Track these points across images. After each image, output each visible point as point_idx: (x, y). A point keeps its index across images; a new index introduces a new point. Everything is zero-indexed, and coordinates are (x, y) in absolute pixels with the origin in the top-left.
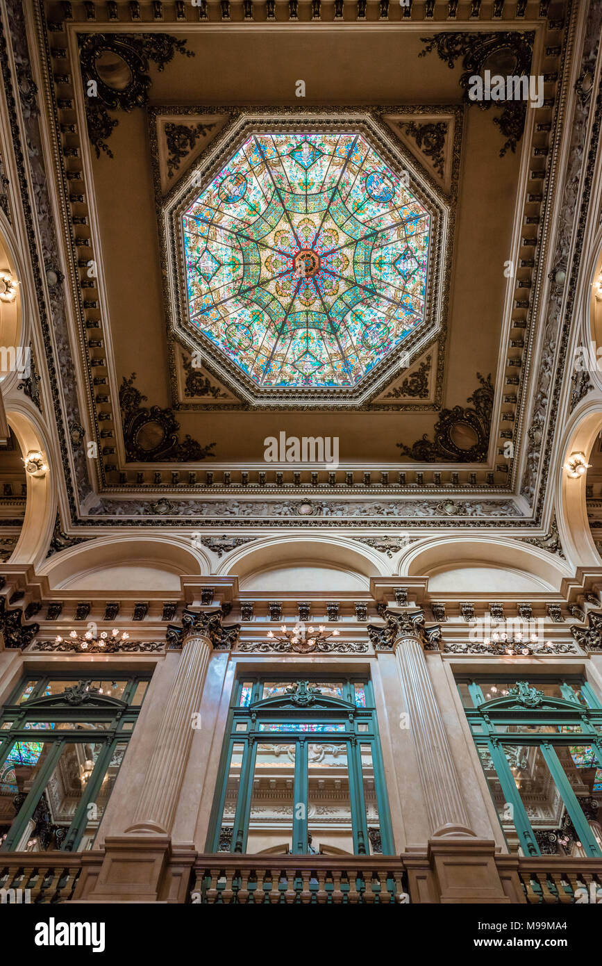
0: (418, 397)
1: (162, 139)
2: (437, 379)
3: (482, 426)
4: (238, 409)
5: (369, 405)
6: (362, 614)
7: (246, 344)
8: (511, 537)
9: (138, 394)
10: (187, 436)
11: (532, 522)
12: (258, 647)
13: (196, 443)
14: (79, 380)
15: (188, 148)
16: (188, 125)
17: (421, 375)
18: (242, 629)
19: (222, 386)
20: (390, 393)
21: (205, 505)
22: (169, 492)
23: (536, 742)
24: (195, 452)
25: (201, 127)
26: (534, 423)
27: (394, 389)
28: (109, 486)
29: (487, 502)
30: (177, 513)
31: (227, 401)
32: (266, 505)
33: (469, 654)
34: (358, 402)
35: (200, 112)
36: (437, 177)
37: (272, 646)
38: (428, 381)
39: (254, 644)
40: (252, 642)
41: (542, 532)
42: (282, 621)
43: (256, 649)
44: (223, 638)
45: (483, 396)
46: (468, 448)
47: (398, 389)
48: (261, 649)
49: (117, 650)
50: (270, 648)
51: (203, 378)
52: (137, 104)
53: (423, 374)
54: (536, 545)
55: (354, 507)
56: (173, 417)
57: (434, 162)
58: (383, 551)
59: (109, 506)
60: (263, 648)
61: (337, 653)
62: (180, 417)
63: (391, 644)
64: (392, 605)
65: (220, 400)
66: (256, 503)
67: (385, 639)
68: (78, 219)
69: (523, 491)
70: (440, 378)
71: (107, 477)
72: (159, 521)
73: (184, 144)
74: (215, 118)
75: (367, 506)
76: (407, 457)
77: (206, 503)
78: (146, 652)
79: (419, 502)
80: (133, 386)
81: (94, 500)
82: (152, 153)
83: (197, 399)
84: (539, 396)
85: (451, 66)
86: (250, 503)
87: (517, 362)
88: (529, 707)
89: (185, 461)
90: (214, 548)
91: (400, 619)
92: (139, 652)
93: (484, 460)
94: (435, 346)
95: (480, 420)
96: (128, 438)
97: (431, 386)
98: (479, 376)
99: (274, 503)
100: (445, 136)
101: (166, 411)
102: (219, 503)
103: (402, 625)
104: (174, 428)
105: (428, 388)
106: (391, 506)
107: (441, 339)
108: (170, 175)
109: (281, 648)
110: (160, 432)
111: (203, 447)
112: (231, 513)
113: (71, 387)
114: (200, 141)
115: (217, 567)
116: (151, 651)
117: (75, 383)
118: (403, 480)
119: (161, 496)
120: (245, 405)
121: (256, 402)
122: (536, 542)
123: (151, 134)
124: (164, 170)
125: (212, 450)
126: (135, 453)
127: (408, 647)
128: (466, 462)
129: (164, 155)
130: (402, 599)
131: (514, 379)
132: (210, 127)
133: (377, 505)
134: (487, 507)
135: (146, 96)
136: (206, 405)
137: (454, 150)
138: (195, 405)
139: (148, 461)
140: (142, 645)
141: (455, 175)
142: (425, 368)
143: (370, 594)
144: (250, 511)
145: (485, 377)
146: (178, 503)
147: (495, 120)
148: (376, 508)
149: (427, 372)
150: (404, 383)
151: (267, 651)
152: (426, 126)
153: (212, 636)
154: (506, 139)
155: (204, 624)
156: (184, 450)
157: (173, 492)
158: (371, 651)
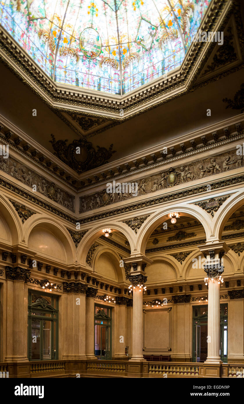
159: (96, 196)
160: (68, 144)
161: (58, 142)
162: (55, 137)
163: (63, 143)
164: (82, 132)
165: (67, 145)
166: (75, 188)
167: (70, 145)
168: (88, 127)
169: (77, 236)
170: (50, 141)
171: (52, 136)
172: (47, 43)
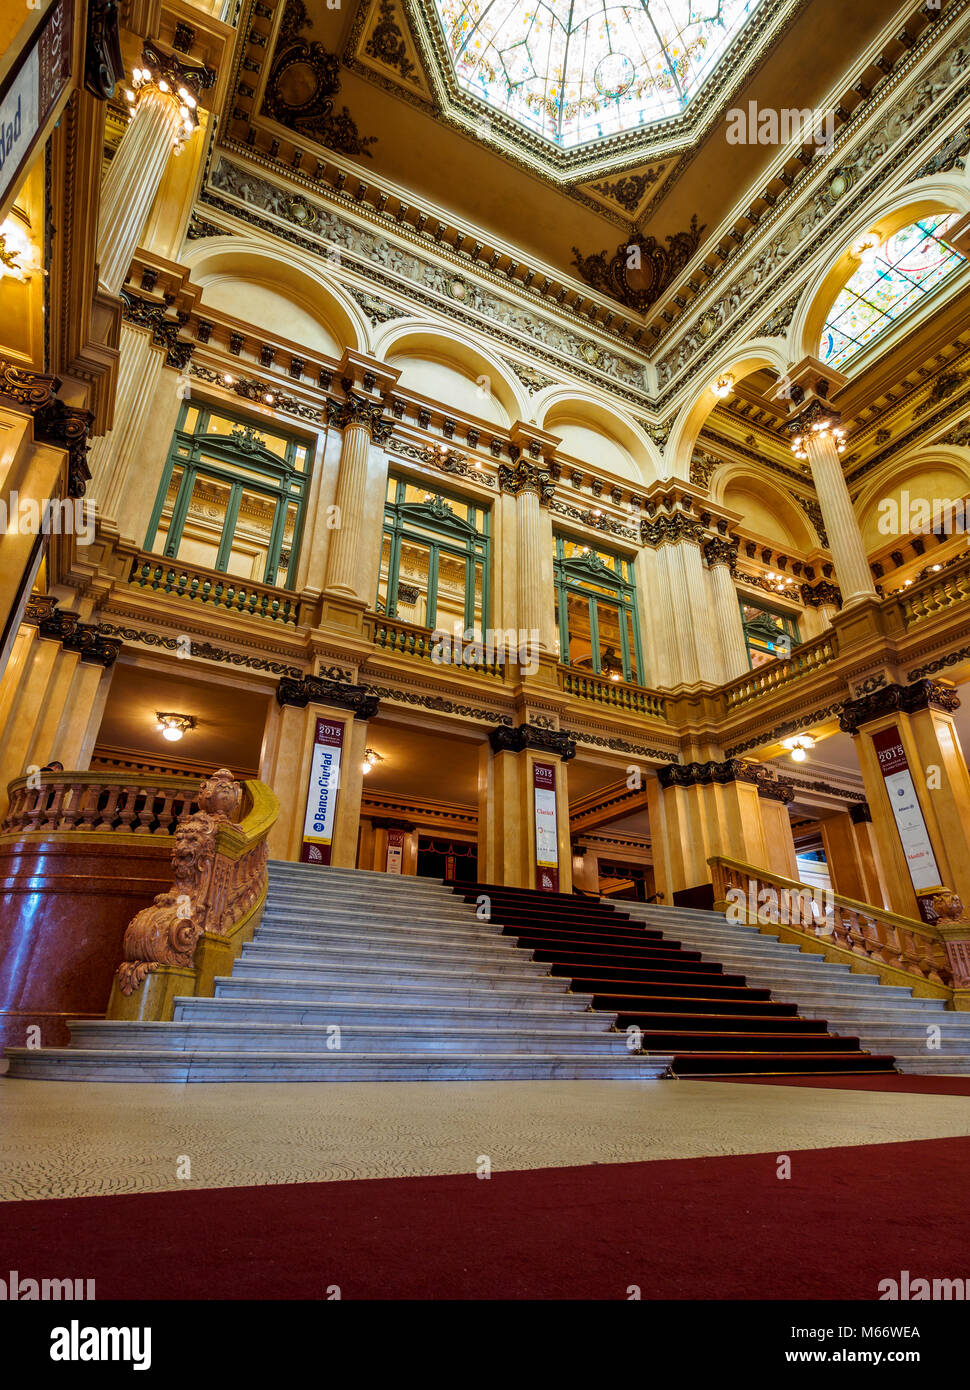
0: (623, 206)
2: (655, 198)
3: (664, 274)
5: (571, 189)
6: (496, 450)
8: (631, 414)
11: (653, 406)
12: (406, 449)
17: (641, 183)
18: (396, 427)
20: (599, 185)
23: (588, 594)
26: (711, 310)
27: (606, 184)
29: (625, 360)
33: (566, 516)
34: (563, 177)
37: (418, 453)
38: (645, 194)
41: (657, 419)
44: (379, 431)
45: (683, 244)
46: (636, 289)
47: (610, 185)
53: (645, 183)
54: (647, 432)
55: (505, 308)
58: (526, 385)
60: (411, 452)
61: (470, 480)
63: (516, 489)
64: (526, 453)
67: (511, 482)
69: (659, 364)
70: (658, 199)
75: (518, 313)
76: (575, 268)
79: (567, 332)
84: (734, 288)
87: (737, 238)
88: (592, 570)
90: (369, 312)
91: (531, 472)
93: (644, 312)
94: (676, 159)
95: (665, 267)
97: (643, 203)
98: (694, 219)
103: (531, 477)
105: (639, 202)
106: (540, 323)
107: (687, 156)
109: (426, 458)
111: (360, 137)
115: (375, 341)
118: (562, 297)
120: (435, 108)
121: (450, 112)
122: (648, 428)
125: (371, 148)
127: (530, 498)
128: (627, 305)
130: (535, 452)
131: (724, 254)
133: (529, 318)
134: (623, 366)
142: (651, 177)
143: (510, 434)
145: (699, 225)
148: (526, 320)
149: (649, 183)
150: (620, 182)
151: (414, 456)
156: (336, 128)
158: (496, 487)
159: (687, 338)
160: (608, 259)
161: (588, 260)
162: (580, 252)
163: (597, 260)
164: (627, 214)
165: (608, 262)
166: (643, 349)
167: (613, 261)
168: (635, 198)
169: (659, 434)
170: (574, 263)
171: (575, 251)
172: (542, 108)
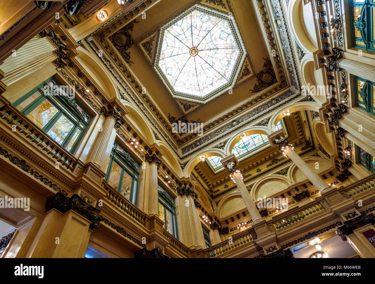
1: (189, 111)
4: (249, 57)
7: (226, 58)
9: (255, 87)
10: (263, 67)
13: (265, 64)
14: (257, 106)
15: (188, 104)
16: (183, 107)
19: (244, 65)
21: (286, 56)
22: (284, 67)
24: (268, 63)
25: (182, 104)
28: (287, 84)
30: (292, 65)
31: (248, 61)
32: (281, 36)
35: (179, 106)
36: (156, 37)
39: (339, 42)
40: (339, 43)
42: (329, 33)
43: (342, 41)
48: (341, 40)
49: (346, 84)
50: (341, 36)
51: (244, 71)
52: (185, 118)
56: (259, 74)
57: (153, 41)
59: (293, 83)
62: (258, 72)
65: (248, 63)
66: (281, 39)
68: (217, 122)
71: (284, 86)
72: (296, 72)
73: (188, 106)
74: (178, 102)
77: (285, 56)
78: (346, 76)
80: (253, 89)
81: (293, 88)
82: (193, 111)
83: (251, 70)
85: (129, 53)
86: (281, 41)
89: (272, 65)
92: (346, 78)
96: (269, 85)
99: (279, 33)
100: (145, 42)
101: (257, 77)
102: (284, 51)
104: (262, 72)
108: (196, 105)
110: (264, 75)
112: (287, 48)
113: (260, 108)
114: (185, 103)
116: (345, 74)
117: (259, 107)
119: (287, 70)
123: (189, 113)
124: (195, 107)
126: (273, 80)
129: (192, 109)
132: (181, 102)
135: (183, 118)
136: (252, 67)
137: (147, 37)
138: (253, 70)
139: (275, 75)
140: (344, 77)
141: (152, 32)
144: (285, 42)
146: (288, 65)
147: (132, 30)
152: (146, 50)
153: (338, 59)
154: (134, 24)
155: (333, 63)
157: (284, 66)
